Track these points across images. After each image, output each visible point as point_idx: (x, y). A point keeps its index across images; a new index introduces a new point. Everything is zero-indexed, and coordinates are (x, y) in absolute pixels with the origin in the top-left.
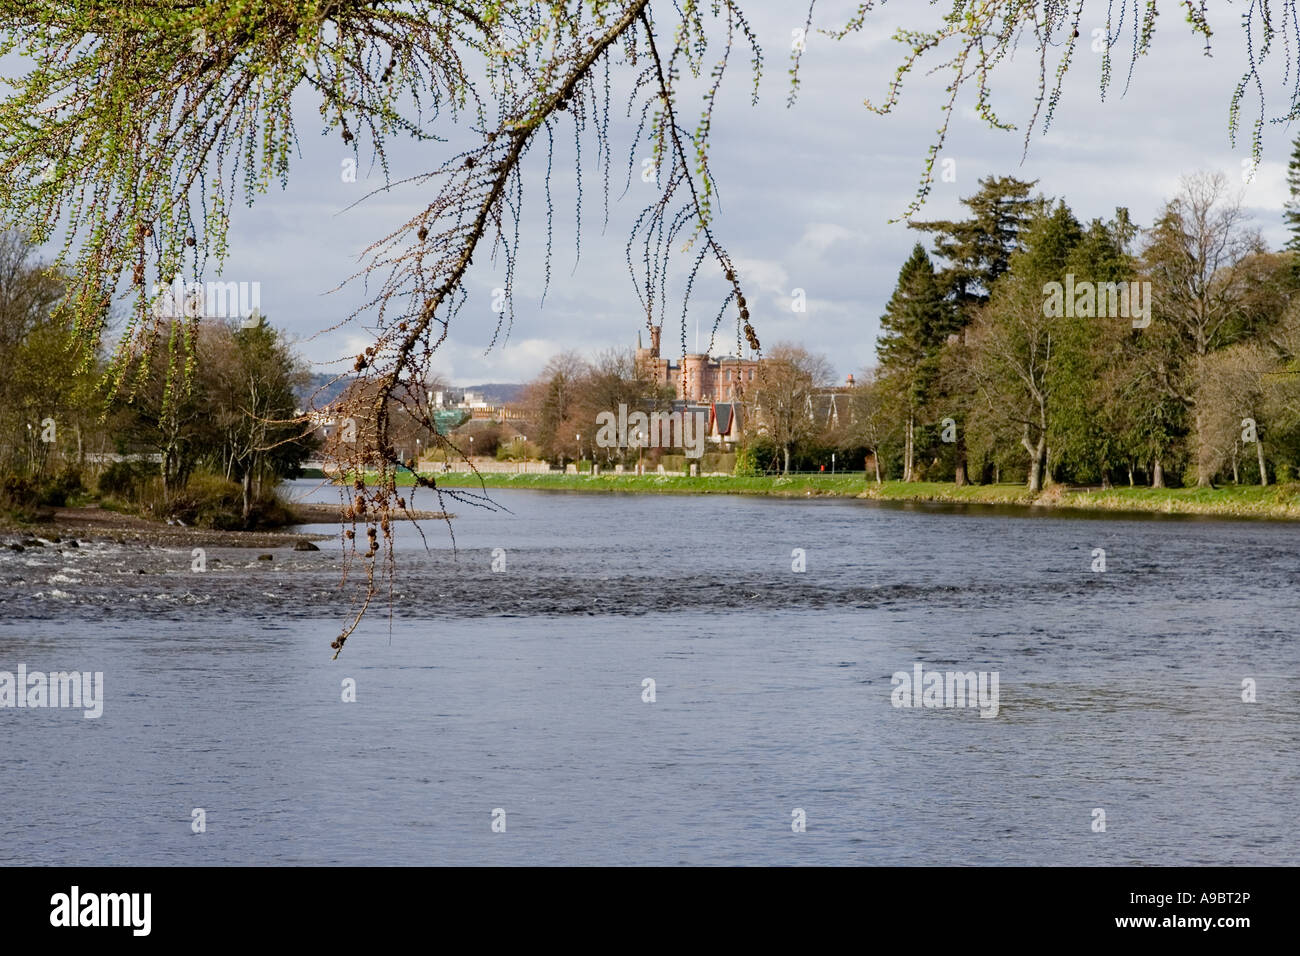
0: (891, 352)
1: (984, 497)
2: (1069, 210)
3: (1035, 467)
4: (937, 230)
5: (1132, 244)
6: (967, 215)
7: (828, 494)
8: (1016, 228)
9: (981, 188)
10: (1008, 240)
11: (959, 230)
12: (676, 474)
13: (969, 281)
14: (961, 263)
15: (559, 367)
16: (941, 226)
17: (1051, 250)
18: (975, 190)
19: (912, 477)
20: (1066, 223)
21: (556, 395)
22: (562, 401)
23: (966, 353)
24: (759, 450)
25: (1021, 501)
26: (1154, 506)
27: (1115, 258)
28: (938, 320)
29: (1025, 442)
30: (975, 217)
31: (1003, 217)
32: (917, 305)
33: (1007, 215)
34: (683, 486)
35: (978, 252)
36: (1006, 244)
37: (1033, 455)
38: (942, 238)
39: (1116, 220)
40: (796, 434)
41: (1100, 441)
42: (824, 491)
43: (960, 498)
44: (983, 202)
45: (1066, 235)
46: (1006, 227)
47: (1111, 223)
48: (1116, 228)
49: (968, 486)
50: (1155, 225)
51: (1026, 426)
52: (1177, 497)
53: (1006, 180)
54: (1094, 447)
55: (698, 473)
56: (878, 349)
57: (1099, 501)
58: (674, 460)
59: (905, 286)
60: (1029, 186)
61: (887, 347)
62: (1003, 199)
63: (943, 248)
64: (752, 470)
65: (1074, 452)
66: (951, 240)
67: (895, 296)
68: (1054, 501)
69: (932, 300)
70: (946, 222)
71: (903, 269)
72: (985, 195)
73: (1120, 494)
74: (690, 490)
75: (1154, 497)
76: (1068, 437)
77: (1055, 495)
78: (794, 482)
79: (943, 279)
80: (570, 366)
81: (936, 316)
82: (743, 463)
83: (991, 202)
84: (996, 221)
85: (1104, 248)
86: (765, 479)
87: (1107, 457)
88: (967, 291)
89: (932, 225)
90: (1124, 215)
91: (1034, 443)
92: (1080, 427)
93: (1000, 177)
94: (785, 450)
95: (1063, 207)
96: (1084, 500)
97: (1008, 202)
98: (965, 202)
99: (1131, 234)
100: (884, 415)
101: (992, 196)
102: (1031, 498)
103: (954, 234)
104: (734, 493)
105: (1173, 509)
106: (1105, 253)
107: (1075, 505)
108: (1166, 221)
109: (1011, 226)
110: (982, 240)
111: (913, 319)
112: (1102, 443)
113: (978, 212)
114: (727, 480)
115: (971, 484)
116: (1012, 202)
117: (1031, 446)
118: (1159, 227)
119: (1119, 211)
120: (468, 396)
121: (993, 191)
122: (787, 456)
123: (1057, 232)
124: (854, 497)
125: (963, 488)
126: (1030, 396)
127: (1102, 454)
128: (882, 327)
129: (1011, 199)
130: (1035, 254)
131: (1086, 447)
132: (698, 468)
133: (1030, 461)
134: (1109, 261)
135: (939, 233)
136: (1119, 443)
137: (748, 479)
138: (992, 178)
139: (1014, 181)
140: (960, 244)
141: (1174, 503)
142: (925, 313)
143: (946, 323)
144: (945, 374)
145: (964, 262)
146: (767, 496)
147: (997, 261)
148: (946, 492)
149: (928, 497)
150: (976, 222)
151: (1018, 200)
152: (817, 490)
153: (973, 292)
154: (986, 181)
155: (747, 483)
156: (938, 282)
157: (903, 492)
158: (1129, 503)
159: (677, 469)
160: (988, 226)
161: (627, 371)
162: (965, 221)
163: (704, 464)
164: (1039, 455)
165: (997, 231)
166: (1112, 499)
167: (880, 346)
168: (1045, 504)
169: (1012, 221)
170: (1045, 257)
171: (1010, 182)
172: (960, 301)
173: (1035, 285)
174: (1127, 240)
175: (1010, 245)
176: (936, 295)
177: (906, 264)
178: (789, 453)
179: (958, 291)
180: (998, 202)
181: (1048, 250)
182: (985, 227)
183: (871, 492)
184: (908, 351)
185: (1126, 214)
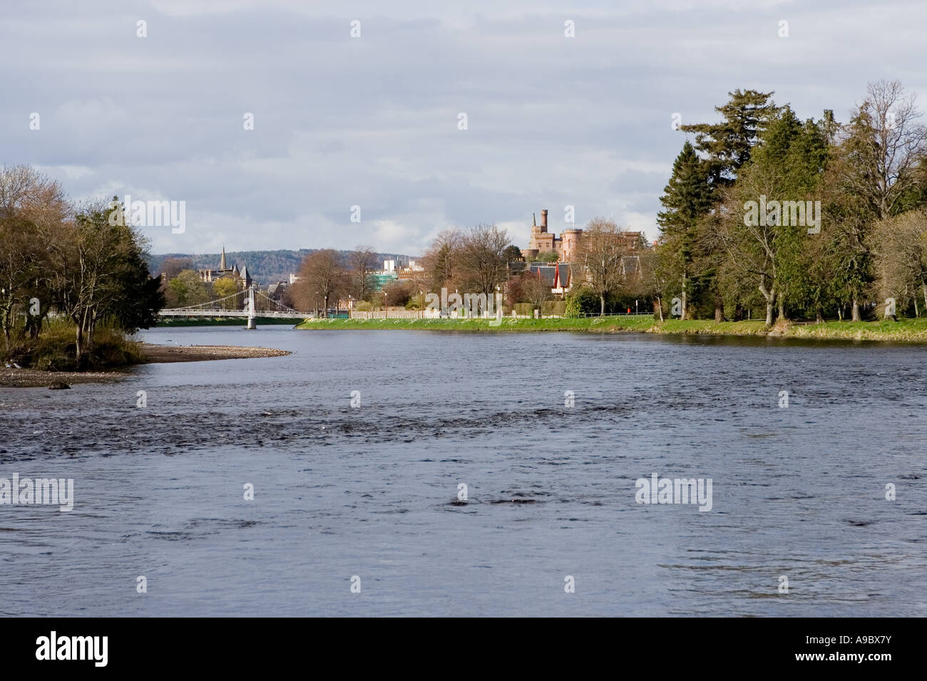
0: (668, 223)
1: (734, 331)
2: (794, 113)
3: (769, 307)
4: (698, 131)
5: (836, 137)
6: (720, 119)
7: (626, 331)
8: (757, 128)
9: (731, 99)
10: (752, 138)
11: (713, 131)
12: (523, 317)
13: (723, 169)
14: (716, 155)
15: (445, 240)
16: (701, 128)
17: (780, 144)
18: (727, 100)
19: (686, 316)
20: (791, 123)
21: (444, 261)
22: (447, 265)
23: (718, 221)
24: (582, 298)
25: (760, 333)
26: (850, 335)
27: (824, 148)
28: (699, 198)
29: (761, 288)
30: (726, 121)
31: (747, 120)
32: (683, 187)
33: (751, 118)
34: (528, 326)
35: (729, 147)
36: (750, 140)
37: (767, 298)
38: (701, 137)
39: (824, 120)
40: (609, 286)
41: (814, 287)
42: (624, 327)
43: (718, 332)
44: (732, 109)
45: (791, 132)
46: (750, 128)
47: (820, 122)
48: (824, 125)
49: (724, 322)
50: (851, 122)
51: (762, 276)
52: (867, 328)
53: (749, 92)
54: (810, 292)
55: (540, 316)
56: (659, 221)
57: (813, 332)
58: (523, 306)
59: (678, 174)
60: (766, 96)
61: (665, 219)
62: (747, 107)
63: (702, 144)
64: (578, 313)
65: (795, 295)
66: (708, 139)
67: (671, 181)
68: (782, 333)
69: (695, 183)
70: (705, 125)
71: (676, 161)
72: (733, 103)
73: (828, 326)
74: (532, 329)
75: (851, 328)
76: (790, 284)
77: (783, 328)
78: (606, 322)
79: (702, 168)
80: (453, 239)
81: (698, 196)
82: (571, 308)
83: (738, 109)
84: (743, 123)
85: (814, 141)
86: (586, 319)
87: (819, 298)
88: (721, 176)
89: (694, 127)
90: (830, 115)
91: (768, 290)
92: (798, 276)
93: (745, 90)
94: (601, 298)
95: (789, 111)
96: (802, 332)
97: (751, 109)
98: (719, 109)
99: (835, 130)
100: (665, 270)
101: (739, 104)
102: (766, 330)
103: (711, 133)
104: (563, 331)
105: (862, 337)
106: (816, 145)
107: (796, 335)
108: (858, 120)
109: (754, 126)
110: (732, 137)
111: (680, 198)
112: (816, 289)
113: (729, 117)
114: (559, 320)
115: (727, 321)
116: (754, 109)
117: (766, 291)
118: (854, 123)
119: (826, 112)
120: (411, 263)
121: (739, 101)
122: (603, 302)
123: (784, 130)
124: (644, 332)
125: (720, 324)
126: (765, 254)
127: (816, 297)
128: (663, 205)
129: (753, 106)
130: (768, 146)
131: (803, 291)
132: (540, 313)
133: (765, 303)
134: (819, 150)
135: (699, 133)
136: (829, 288)
137: (574, 320)
138: (739, 91)
139: (755, 93)
140: (715, 141)
141: (864, 333)
142: (689, 194)
143: (705, 200)
144: (701, 238)
145: (718, 155)
146: (586, 332)
147: (743, 153)
148: (708, 327)
149: (695, 331)
150: (727, 124)
151: (759, 107)
152: (619, 327)
153: (726, 177)
154: (734, 94)
155: (573, 323)
156: (698, 170)
157: (678, 328)
158: (834, 333)
159: (525, 314)
160: (736, 127)
161: (491, 242)
162: (719, 124)
163: (544, 309)
164: (772, 298)
165: (743, 131)
166: (822, 330)
167: (660, 219)
168: (776, 335)
169: (754, 123)
170: (776, 149)
171: (752, 93)
172: (715, 184)
173: (767, 170)
174: (832, 134)
175: (753, 140)
176: (698, 180)
177: (678, 157)
178: (604, 300)
179: (714, 176)
180: (743, 109)
181: (777, 143)
182: (734, 128)
183: (655, 328)
184: (680, 222)
185: (832, 115)
